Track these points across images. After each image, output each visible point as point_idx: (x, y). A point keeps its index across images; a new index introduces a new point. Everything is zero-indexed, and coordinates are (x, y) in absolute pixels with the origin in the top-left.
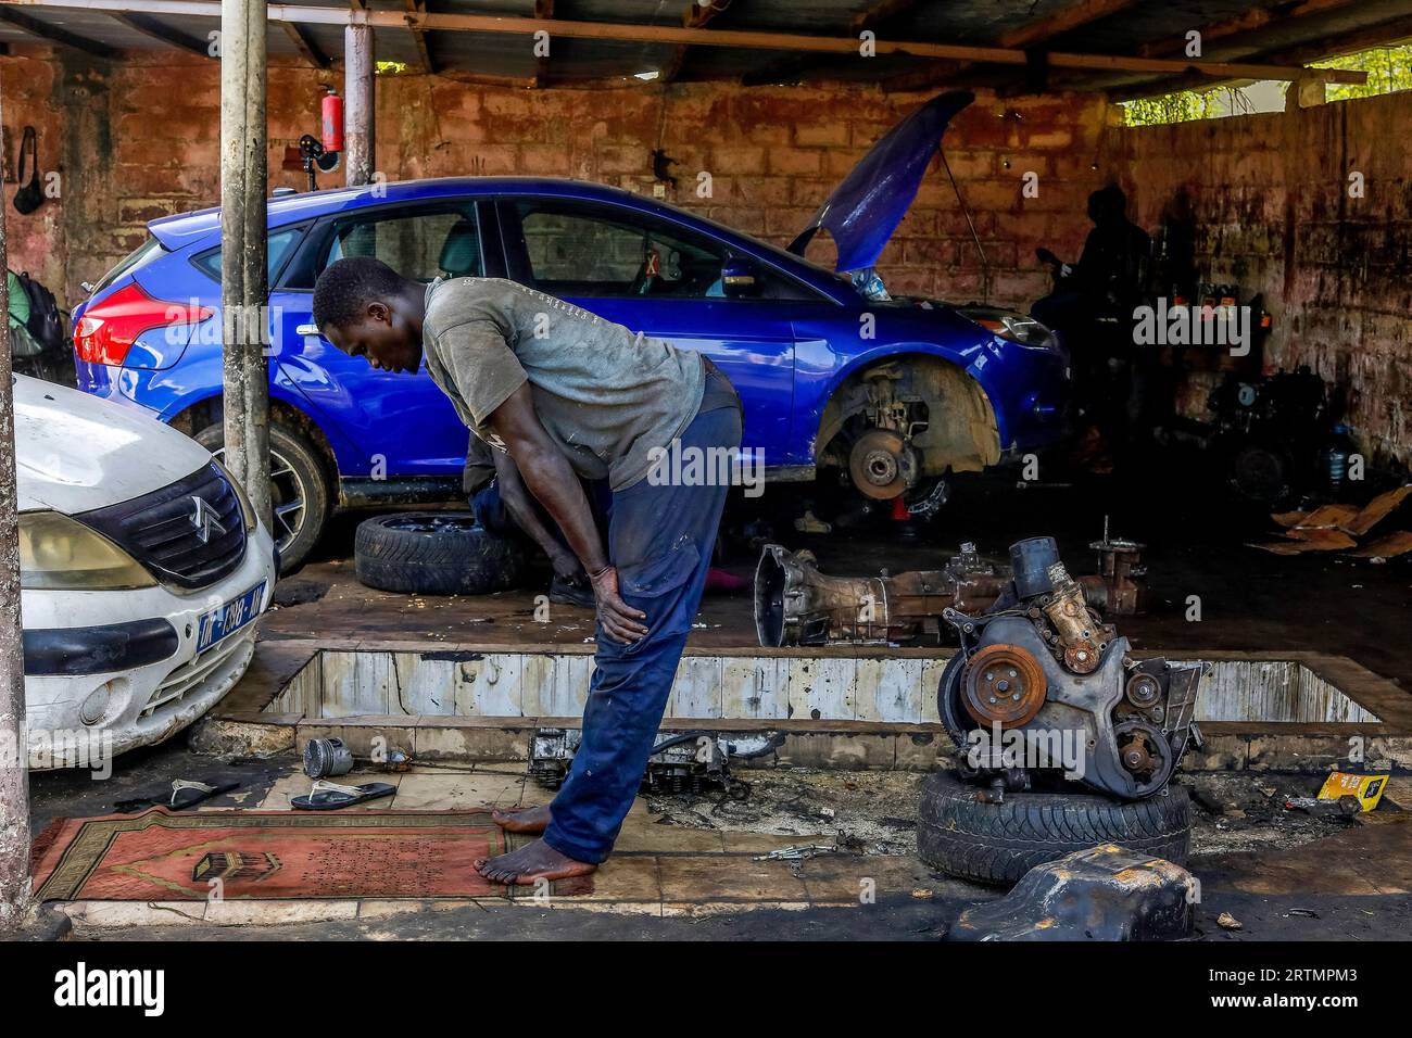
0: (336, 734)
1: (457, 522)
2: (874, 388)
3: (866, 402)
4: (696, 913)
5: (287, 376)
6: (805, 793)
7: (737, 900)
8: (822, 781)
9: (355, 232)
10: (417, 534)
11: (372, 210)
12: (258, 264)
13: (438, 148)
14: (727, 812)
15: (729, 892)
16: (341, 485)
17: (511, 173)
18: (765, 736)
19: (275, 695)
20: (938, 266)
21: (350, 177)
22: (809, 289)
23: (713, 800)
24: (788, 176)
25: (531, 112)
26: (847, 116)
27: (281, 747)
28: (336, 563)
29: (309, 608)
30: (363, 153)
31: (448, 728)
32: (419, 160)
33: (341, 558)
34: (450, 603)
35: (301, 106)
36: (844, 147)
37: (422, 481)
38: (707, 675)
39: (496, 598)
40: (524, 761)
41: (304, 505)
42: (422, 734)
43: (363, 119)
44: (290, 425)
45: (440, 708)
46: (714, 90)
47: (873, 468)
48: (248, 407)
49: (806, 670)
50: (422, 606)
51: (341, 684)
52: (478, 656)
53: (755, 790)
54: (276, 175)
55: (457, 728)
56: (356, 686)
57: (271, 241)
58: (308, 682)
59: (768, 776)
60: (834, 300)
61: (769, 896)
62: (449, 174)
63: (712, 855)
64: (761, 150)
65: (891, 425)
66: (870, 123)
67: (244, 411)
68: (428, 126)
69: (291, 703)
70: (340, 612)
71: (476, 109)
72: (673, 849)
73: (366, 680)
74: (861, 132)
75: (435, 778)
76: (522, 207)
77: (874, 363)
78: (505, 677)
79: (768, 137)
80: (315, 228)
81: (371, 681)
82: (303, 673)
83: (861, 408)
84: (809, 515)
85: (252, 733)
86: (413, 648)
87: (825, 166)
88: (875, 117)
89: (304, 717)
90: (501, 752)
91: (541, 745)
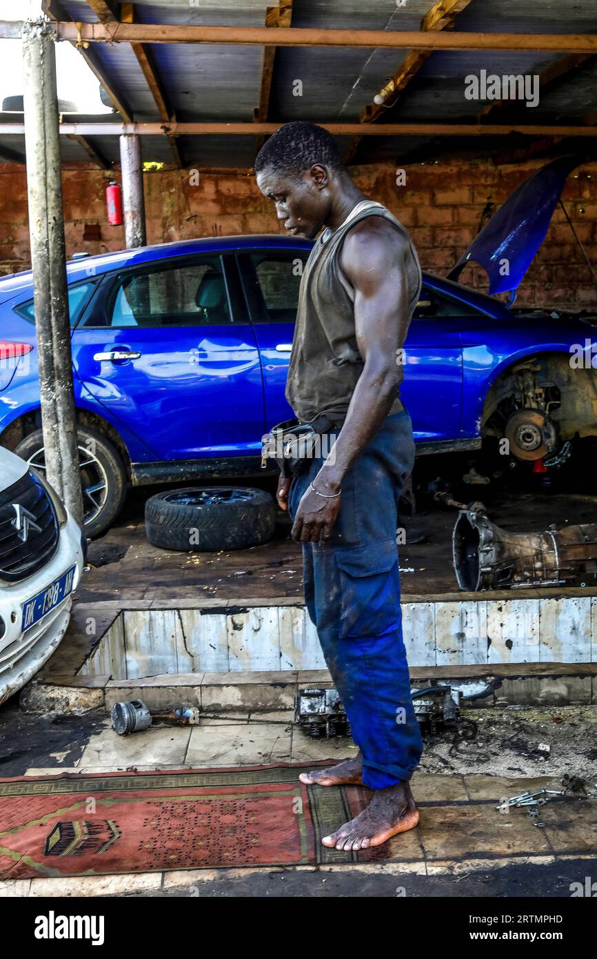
0: (136, 695)
1: (220, 494)
2: (520, 378)
3: (514, 389)
4: (457, 871)
5: (89, 392)
6: (522, 729)
7: (491, 856)
8: (533, 717)
9: (134, 281)
10: (191, 507)
11: (146, 265)
12: (62, 311)
13: (188, 220)
14: (462, 752)
15: (482, 847)
16: (133, 470)
17: (239, 234)
18: (485, 681)
19: (87, 656)
20: (537, 284)
21: (129, 242)
22: (471, 307)
23: (448, 741)
24: (431, 226)
25: (251, 191)
26: (470, 183)
27: (93, 705)
28: (132, 527)
29: (113, 567)
30: (137, 225)
31: (228, 686)
32: (176, 229)
33: (136, 524)
34: (218, 559)
35: (94, 196)
36: (469, 204)
37: (192, 464)
38: (423, 617)
39: (252, 552)
40: (290, 709)
41: (106, 486)
42: (206, 692)
43: (136, 201)
44: (93, 427)
45: (217, 651)
46: (376, 170)
47: (523, 438)
48: (60, 418)
49: (500, 609)
50: (197, 562)
51: (139, 635)
52: (244, 610)
53: (481, 729)
54: (79, 244)
55: (235, 685)
56: (151, 637)
57: (71, 293)
58: (113, 640)
59: (488, 714)
60: (490, 315)
61: (517, 850)
62: (197, 237)
63: (460, 803)
64: (411, 210)
65: (534, 405)
66: (485, 186)
67: (57, 422)
68: (181, 205)
69: (100, 664)
70: (136, 571)
71: (213, 192)
72: (426, 799)
73: (158, 632)
74: (480, 194)
75: (220, 729)
76: (255, 258)
77: (520, 361)
78: (266, 626)
79: (416, 200)
80: (104, 281)
81: (162, 633)
82: (109, 632)
83: (511, 393)
84: (472, 471)
85: (69, 695)
86: (194, 606)
87: (456, 218)
88: (489, 183)
89: (111, 679)
90: (271, 703)
91: (305, 704)
